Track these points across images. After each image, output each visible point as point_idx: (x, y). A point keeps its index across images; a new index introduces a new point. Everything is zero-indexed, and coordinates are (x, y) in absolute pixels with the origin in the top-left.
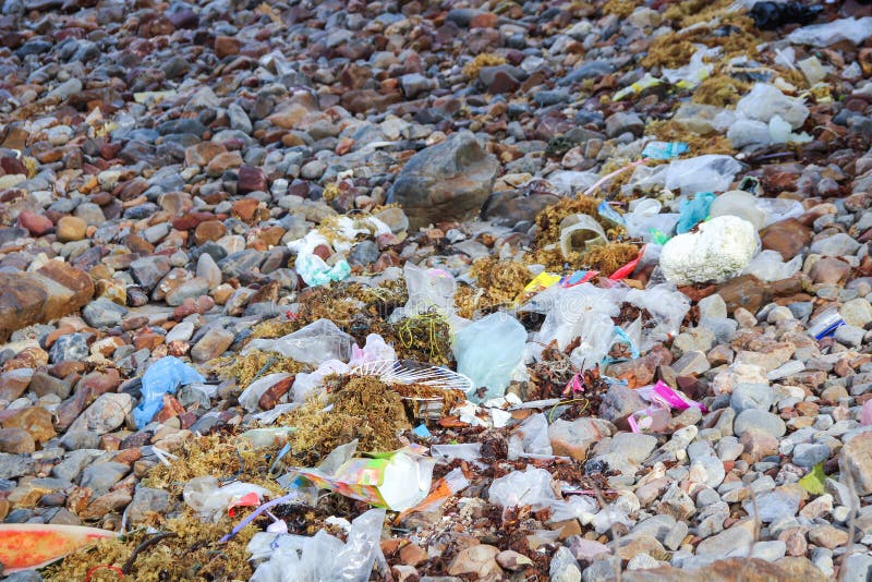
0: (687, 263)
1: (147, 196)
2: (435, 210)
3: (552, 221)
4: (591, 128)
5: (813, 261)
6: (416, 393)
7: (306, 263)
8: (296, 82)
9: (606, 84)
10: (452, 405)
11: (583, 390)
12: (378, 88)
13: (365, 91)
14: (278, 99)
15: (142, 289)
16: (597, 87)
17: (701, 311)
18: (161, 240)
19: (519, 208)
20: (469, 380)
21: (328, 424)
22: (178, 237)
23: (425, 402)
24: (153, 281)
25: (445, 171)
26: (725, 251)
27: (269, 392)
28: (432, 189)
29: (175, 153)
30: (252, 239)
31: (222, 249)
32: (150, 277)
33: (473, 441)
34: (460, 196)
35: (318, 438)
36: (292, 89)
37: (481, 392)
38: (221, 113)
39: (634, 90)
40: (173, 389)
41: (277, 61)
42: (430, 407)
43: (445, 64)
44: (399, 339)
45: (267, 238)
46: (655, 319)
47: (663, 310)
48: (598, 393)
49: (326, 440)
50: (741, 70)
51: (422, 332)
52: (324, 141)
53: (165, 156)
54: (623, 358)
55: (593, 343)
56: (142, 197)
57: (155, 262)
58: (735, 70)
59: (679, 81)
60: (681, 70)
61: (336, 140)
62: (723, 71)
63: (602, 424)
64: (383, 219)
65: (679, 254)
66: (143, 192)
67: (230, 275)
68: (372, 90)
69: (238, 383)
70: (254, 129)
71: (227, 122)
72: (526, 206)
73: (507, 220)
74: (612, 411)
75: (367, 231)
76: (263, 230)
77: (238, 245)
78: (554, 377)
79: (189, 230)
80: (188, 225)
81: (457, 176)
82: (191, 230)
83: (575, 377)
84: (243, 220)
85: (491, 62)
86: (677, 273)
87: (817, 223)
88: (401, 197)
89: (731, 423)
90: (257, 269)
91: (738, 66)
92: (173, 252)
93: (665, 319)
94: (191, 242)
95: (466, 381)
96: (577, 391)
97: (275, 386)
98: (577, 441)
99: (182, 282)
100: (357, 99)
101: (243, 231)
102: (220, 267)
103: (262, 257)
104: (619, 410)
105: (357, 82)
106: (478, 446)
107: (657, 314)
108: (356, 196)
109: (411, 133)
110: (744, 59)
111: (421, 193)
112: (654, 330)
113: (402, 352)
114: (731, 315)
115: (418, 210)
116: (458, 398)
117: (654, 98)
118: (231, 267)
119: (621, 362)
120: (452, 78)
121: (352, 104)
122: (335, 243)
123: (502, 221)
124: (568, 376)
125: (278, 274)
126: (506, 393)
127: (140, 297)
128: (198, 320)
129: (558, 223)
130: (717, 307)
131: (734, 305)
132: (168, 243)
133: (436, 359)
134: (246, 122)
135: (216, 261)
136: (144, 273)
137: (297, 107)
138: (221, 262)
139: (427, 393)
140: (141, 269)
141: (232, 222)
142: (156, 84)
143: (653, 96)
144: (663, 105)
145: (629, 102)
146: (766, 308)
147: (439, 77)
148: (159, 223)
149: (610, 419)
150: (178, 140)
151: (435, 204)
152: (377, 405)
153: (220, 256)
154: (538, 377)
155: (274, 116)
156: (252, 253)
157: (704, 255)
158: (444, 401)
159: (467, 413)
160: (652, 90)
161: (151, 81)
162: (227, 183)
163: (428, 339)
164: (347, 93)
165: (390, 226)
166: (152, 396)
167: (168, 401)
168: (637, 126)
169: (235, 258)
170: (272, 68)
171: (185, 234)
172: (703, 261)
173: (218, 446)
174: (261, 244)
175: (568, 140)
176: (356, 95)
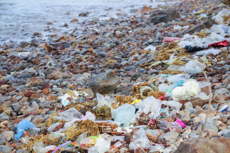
0: (180, 94)
1: (16, 91)
2: (101, 90)
3: (137, 88)
4: (143, 73)
5: (216, 96)
6: (103, 125)
7: (64, 102)
8: (57, 67)
9: (146, 65)
10: (114, 128)
11: (153, 124)
12: (80, 69)
13: (77, 69)
14: (52, 71)
15: (15, 111)
16: (143, 65)
17: (185, 107)
18: (21, 99)
19: (126, 90)
20: (118, 122)
21: (77, 132)
22: (26, 98)
23: (105, 128)
24: (18, 109)
25: (103, 79)
26: (191, 90)
27: (57, 127)
28: (100, 84)
29: (23, 82)
30: (48, 98)
31: (39, 101)
32: (17, 108)
33: (122, 136)
34: (108, 86)
35: (74, 135)
36: (56, 69)
37: (122, 125)
38: (36, 73)
39: (154, 65)
40: (27, 129)
41: (52, 63)
42: (107, 129)
43: (99, 64)
44: (96, 113)
45: (52, 98)
46: (172, 108)
47: (174, 106)
48: (158, 125)
49: (76, 136)
50: (184, 59)
51: (103, 111)
52: (67, 79)
53: (20, 83)
54: (164, 116)
55: (155, 113)
56: (15, 91)
57: (19, 104)
58: (182, 59)
59: (167, 63)
60: (167, 61)
61: (70, 79)
62: (179, 60)
63: (161, 131)
64: (86, 92)
65: (177, 92)
66: (14, 90)
67: (41, 107)
68: (79, 69)
69: (47, 126)
70: (46, 77)
71: (38, 75)
72: (128, 89)
73: (122, 93)
74: (163, 128)
75: (82, 95)
76: (51, 96)
77: (43, 100)
78: (144, 121)
79: (28, 97)
80: (28, 95)
81: (107, 81)
82: (29, 96)
83: (151, 120)
84: (44, 94)
85: (112, 62)
86: (177, 98)
87: (215, 87)
88: (91, 87)
89: (201, 129)
90: (49, 105)
91: (183, 59)
92: (24, 102)
93: (175, 108)
94: (29, 100)
95: (117, 122)
96: (152, 124)
97: (58, 126)
98: (154, 135)
99: (27, 109)
100: (75, 71)
101: (45, 97)
102: (39, 105)
103: (51, 102)
104: (166, 127)
105: (75, 67)
106: (123, 137)
107: (173, 107)
108: (78, 87)
109: (92, 76)
110: (185, 57)
111: (97, 86)
112: (172, 112)
113: (97, 116)
114: (194, 107)
115: (96, 91)
116: (116, 126)
117: (161, 66)
118: (42, 105)
119: (164, 117)
120: (101, 66)
121: (74, 72)
122: (73, 97)
123: (121, 93)
124: (148, 121)
125: (57, 104)
126: (130, 125)
127: (14, 114)
128: (32, 116)
129: (139, 89)
130: (190, 105)
131: (195, 105)
132: (22, 100)
133: (107, 118)
134: (44, 75)
135: (37, 103)
136: (16, 107)
137: (58, 72)
138: (39, 104)
139: (106, 125)
140: (15, 106)
141: (41, 94)
142: (17, 70)
143: (160, 66)
144: (163, 68)
145: (153, 67)
146: (205, 105)
147: (98, 66)
148: (20, 95)
149: (163, 130)
150: (24, 79)
151: (101, 89)
152: (91, 126)
153: (38, 102)
154: (139, 122)
155: (51, 74)
156: (48, 101)
157: (185, 92)
158: (111, 127)
159: (119, 130)
160: (160, 64)
161: (16, 69)
162: (39, 87)
163: (105, 112)
164: (72, 70)
165: (88, 94)
166: (20, 130)
167: (25, 132)
168: (157, 72)
169: (43, 103)
170: (50, 65)
171: (27, 98)
172: (185, 94)
173: (43, 137)
174: (50, 100)
175: (137, 75)
176: (74, 70)
